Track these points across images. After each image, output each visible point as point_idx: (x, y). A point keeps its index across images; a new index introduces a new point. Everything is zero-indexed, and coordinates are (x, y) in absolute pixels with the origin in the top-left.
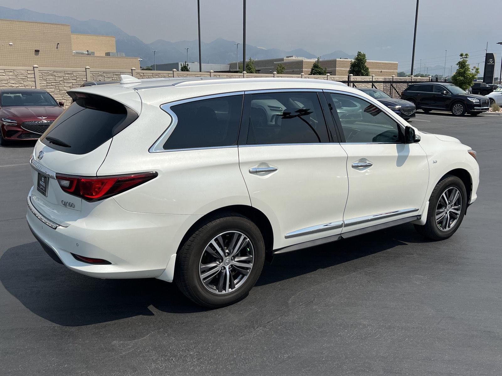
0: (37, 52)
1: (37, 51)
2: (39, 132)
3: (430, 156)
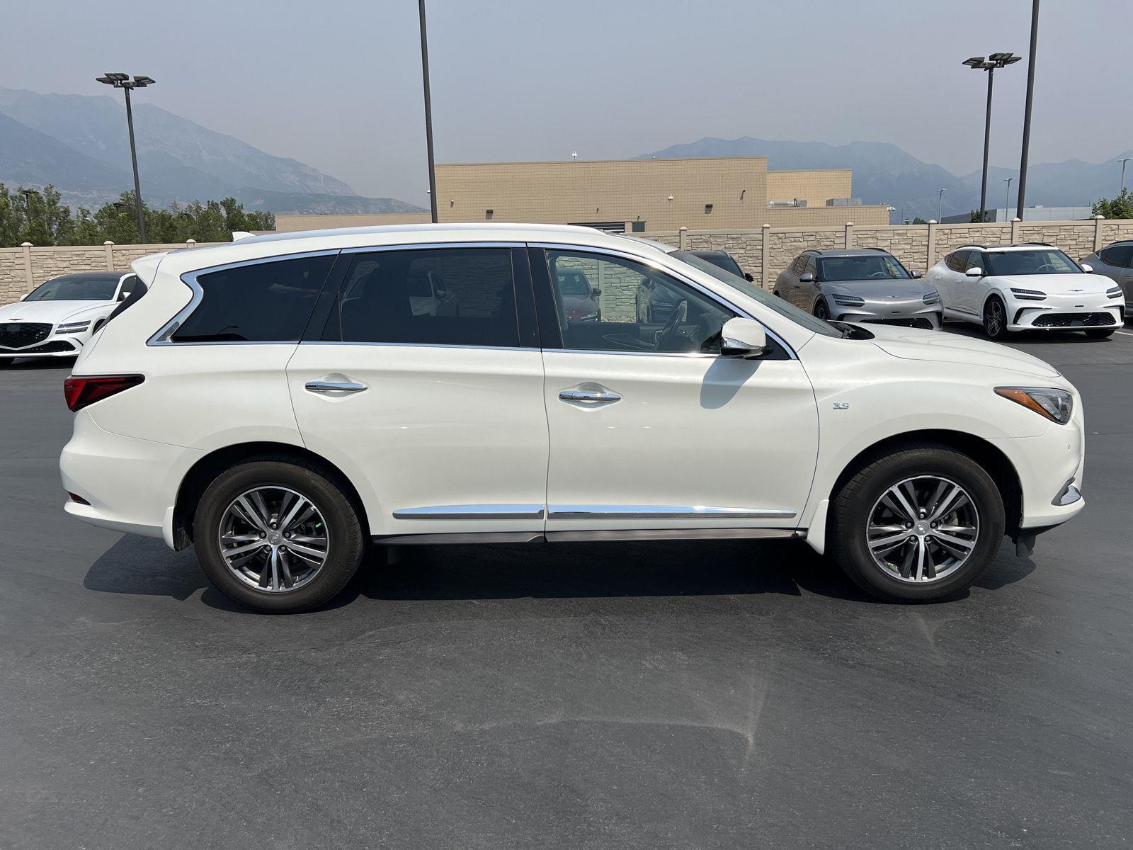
1: (709, 207)
3: (824, 391)
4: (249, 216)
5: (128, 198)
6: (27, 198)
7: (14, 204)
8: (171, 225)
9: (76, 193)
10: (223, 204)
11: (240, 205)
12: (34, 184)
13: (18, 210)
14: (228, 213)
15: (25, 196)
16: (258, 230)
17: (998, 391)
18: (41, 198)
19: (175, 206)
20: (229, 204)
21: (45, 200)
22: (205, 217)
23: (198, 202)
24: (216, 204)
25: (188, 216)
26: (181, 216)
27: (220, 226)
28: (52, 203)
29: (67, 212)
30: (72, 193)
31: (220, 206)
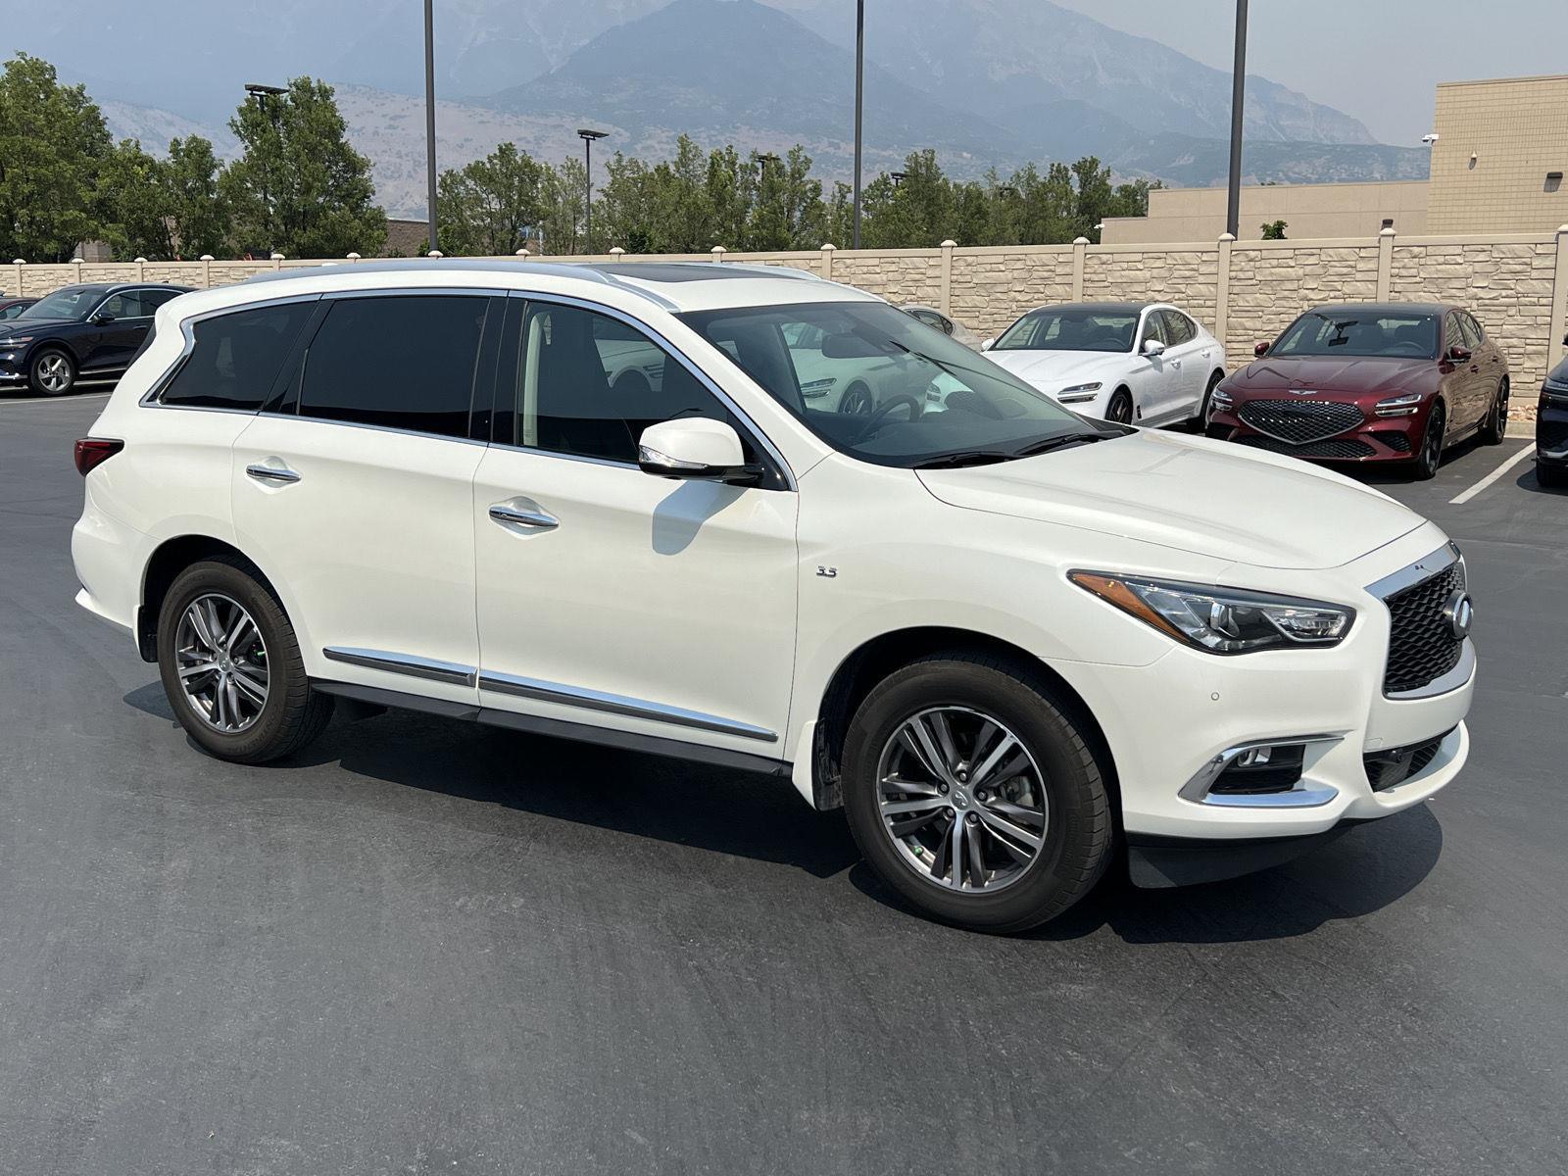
0: (1554, 181)
1: (1555, 178)
2: (1282, 436)
3: (812, 546)
4: (1123, 189)
5: (916, 163)
6: (763, 167)
7: (742, 177)
8: (979, 208)
9: (891, 152)
10: (1077, 168)
11: (1106, 169)
12: (831, 140)
13: (746, 188)
14: (1083, 186)
15: (759, 165)
16: (1134, 215)
17: (1076, 577)
18: (783, 166)
19: (992, 176)
20: (1086, 169)
21: (788, 169)
22: (1039, 194)
23: (1032, 167)
24: (1066, 169)
25: (1013, 191)
26: (1000, 193)
27: (1068, 208)
28: (798, 174)
29: (817, 190)
30: (884, 153)
31: (1071, 173)
